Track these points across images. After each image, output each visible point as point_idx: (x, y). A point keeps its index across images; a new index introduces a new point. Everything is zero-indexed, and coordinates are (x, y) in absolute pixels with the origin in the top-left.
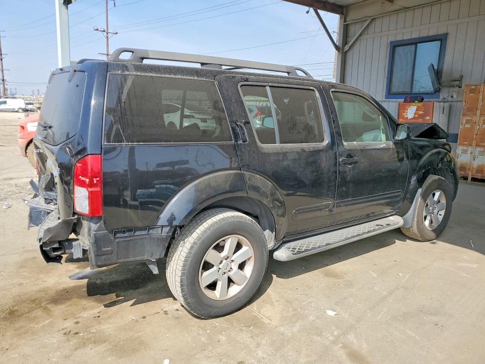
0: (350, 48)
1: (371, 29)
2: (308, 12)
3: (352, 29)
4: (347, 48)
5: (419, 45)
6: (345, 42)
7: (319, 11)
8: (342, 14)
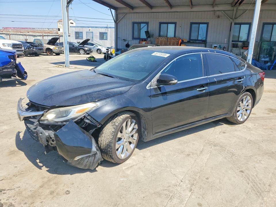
0: (119, 22)
1: (126, 17)
2: (109, 9)
3: (119, 16)
4: (118, 22)
5: (141, 24)
6: (117, 20)
7: (111, 9)
8: (116, 10)
